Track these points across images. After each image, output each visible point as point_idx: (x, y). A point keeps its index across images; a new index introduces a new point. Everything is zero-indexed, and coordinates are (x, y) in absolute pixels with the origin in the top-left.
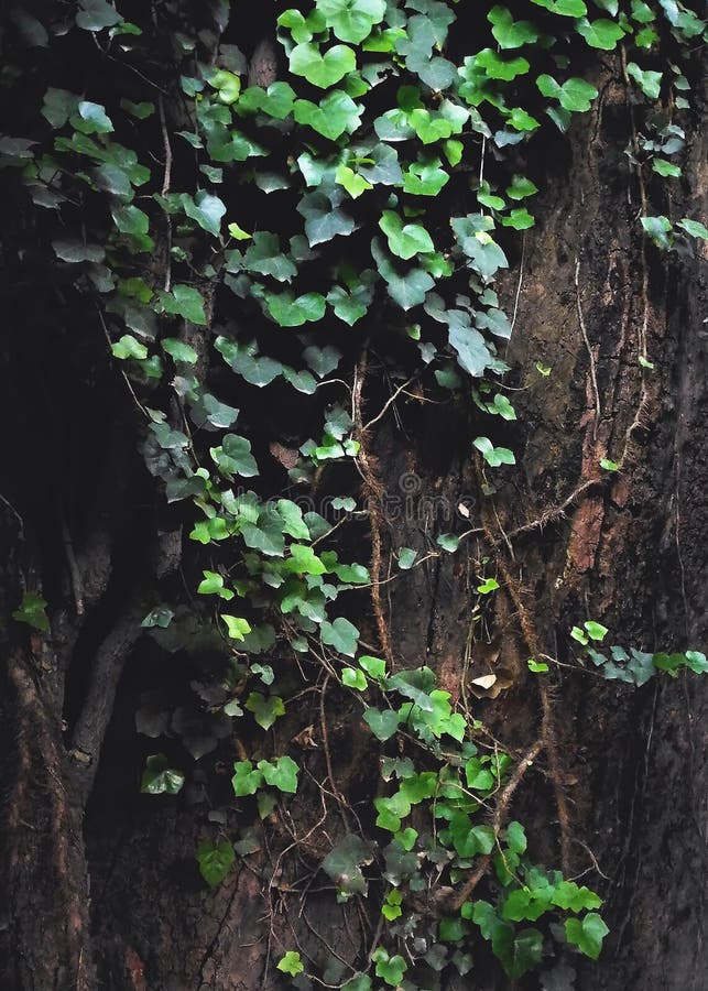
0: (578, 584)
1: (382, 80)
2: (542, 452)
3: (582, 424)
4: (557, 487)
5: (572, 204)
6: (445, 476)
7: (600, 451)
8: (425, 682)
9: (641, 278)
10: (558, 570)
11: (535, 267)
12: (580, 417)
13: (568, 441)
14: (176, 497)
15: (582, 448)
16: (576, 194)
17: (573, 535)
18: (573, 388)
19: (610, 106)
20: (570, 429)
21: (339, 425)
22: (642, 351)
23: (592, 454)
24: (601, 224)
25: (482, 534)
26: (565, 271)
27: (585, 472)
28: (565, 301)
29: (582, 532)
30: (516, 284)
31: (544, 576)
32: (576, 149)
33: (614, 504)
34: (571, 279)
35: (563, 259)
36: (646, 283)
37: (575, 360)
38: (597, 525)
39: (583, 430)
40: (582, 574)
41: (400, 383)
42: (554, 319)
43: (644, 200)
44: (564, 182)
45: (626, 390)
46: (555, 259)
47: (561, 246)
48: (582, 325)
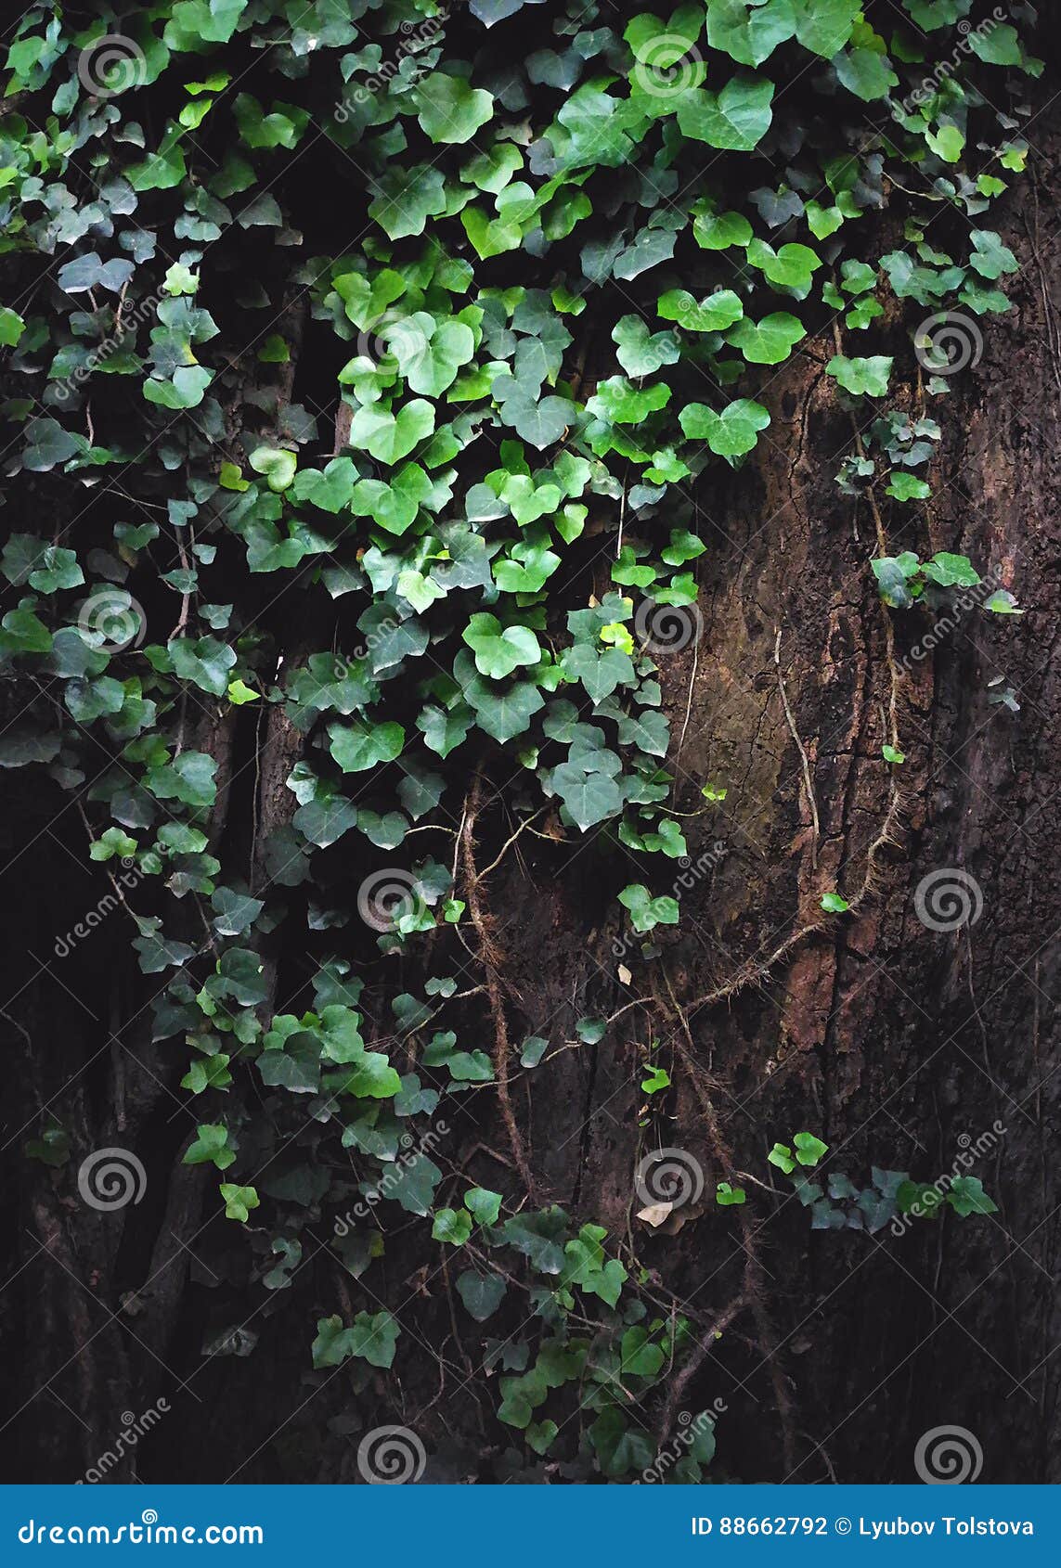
0: (801, 1067)
1: (477, 436)
2: (736, 889)
3: (794, 848)
4: (761, 936)
5: (766, 554)
6: (599, 928)
7: (827, 881)
8: (553, 1227)
9: (882, 637)
10: (767, 1048)
11: (715, 644)
12: (792, 838)
13: (775, 872)
14: (164, 1034)
15: (796, 880)
16: (773, 540)
17: (788, 999)
18: (777, 800)
19: (820, 411)
20: (776, 854)
21: (433, 885)
22: (889, 736)
23: (814, 887)
24: (813, 575)
25: (651, 1005)
26: (760, 644)
27: (803, 911)
28: (760, 685)
29: (802, 997)
30: (689, 668)
31: (747, 1058)
32: (770, 480)
33: (853, 952)
34: (770, 655)
35: (755, 629)
36: (890, 643)
37: (779, 764)
38: (826, 983)
39: (797, 856)
40: (807, 1053)
41: (526, 815)
42: (746, 712)
43: (880, 532)
44: (754, 523)
45: (863, 795)
46: (744, 630)
47: (753, 614)
48: (788, 715)
